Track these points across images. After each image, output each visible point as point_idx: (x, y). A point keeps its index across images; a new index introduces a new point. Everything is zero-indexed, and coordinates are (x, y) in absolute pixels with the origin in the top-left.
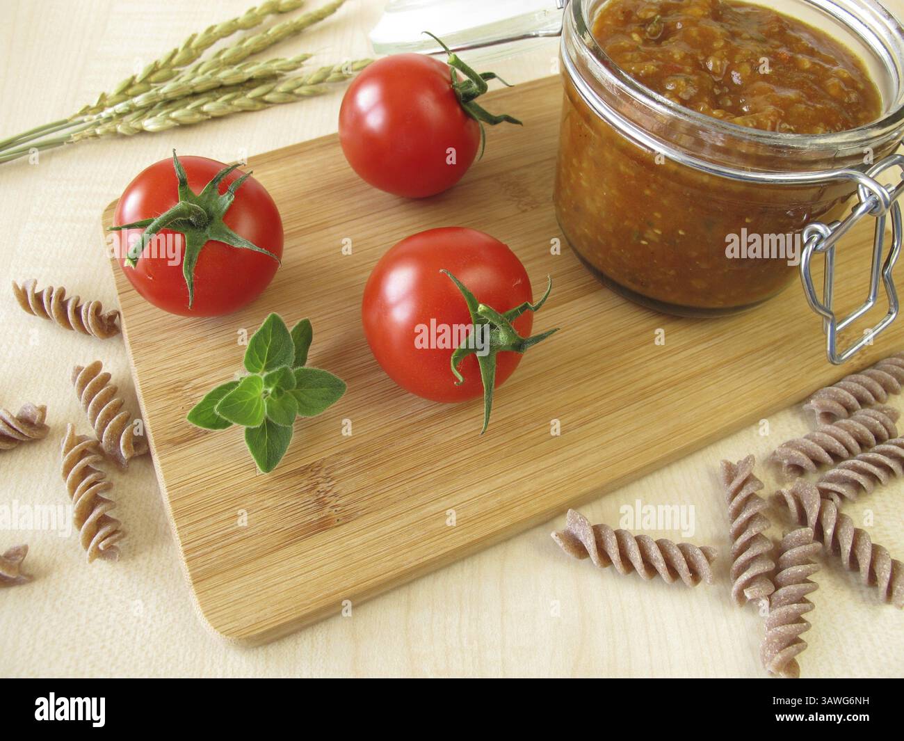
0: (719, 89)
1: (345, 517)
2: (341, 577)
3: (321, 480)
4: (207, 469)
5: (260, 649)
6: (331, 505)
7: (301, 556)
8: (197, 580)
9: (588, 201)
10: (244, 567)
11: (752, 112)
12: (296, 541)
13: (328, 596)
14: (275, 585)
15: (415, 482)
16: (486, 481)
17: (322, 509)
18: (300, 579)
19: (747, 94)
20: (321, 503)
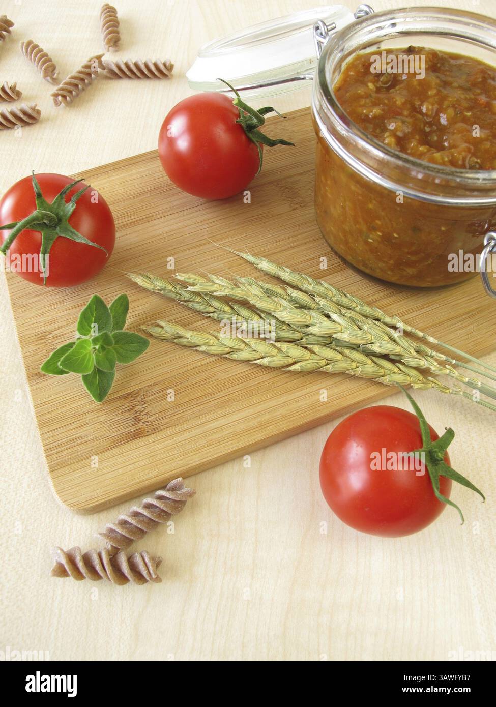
0: (430, 127)
1: (152, 430)
2: (148, 470)
3: (137, 403)
4: (61, 394)
5: (95, 515)
6: (143, 421)
7: (121, 455)
8: (52, 470)
9: (332, 209)
10: (84, 462)
11: (450, 147)
12: (119, 445)
13: (139, 483)
14: (104, 474)
15: (202, 407)
16: (250, 407)
17: (137, 423)
18: (121, 471)
19: (449, 132)
20: (137, 420)
